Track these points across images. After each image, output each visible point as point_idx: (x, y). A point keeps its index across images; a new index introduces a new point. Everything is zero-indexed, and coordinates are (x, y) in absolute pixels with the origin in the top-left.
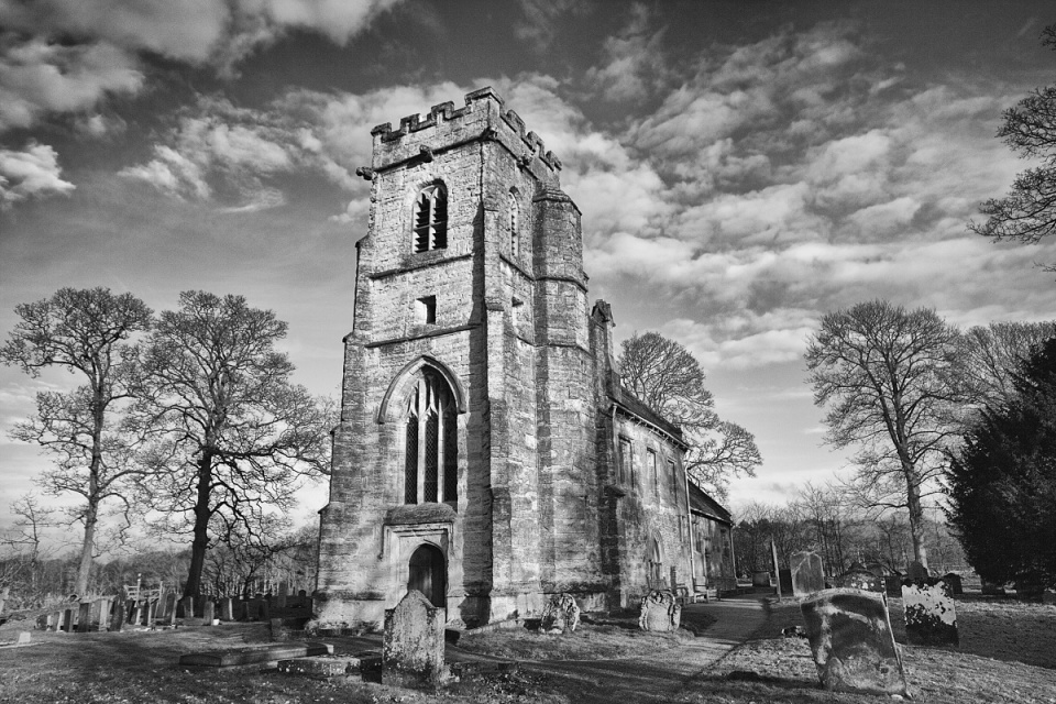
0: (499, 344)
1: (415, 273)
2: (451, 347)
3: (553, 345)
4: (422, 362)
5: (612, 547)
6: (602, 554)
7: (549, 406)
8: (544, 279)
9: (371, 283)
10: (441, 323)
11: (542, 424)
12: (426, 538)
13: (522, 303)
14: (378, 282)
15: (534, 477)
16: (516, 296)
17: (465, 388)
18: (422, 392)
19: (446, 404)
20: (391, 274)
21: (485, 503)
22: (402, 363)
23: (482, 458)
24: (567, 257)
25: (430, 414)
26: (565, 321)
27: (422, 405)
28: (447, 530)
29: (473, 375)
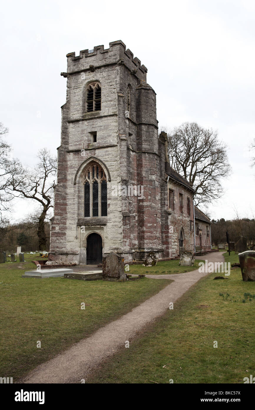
0: (125, 154)
1: (88, 121)
3: (145, 153)
4: (91, 159)
5: (166, 235)
6: (162, 237)
7: (142, 178)
8: (141, 124)
9: (68, 124)
10: (99, 143)
12: (94, 231)
13: (132, 135)
14: (71, 124)
15: (136, 207)
16: (130, 132)
17: (110, 171)
18: (91, 172)
19: (102, 177)
20: (77, 121)
21: (119, 218)
22: (83, 159)
23: (118, 199)
24: (150, 114)
25: (94, 181)
26: (149, 142)
27: (91, 177)
28: (103, 228)
29: (113, 166)
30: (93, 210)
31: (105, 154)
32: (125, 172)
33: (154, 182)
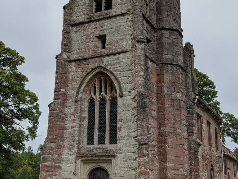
1: (95, 23)
2: (115, 62)
3: (167, 64)
4: (98, 70)
5: (196, 173)
7: (164, 95)
9: (71, 28)
10: (109, 49)
11: (160, 105)
12: (99, 164)
13: (151, 41)
14: (74, 28)
15: (156, 133)
16: (148, 37)
17: (122, 84)
18: (97, 86)
19: (111, 92)
20: (82, 23)
21: (134, 146)
22: (87, 70)
23: (133, 121)
24: (174, 18)
25: (101, 97)
26: (172, 51)
27: (97, 92)
28: (111, 160)
29: (127, 76)
30: (99, 135)
31: (116, 62)
32: (141, 83)
33: (178, 101)
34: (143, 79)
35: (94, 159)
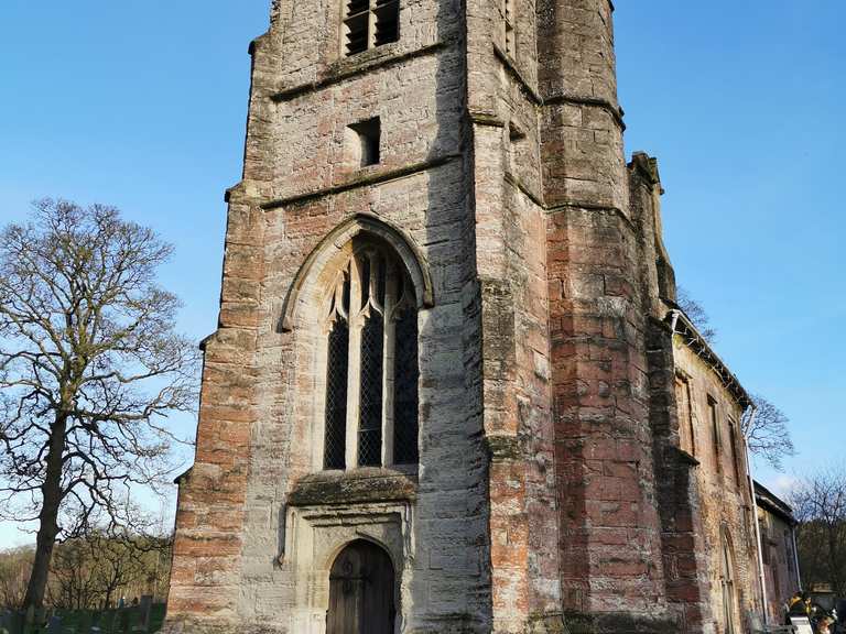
1: (345, 85)
2: (407, 198)
3: (577, 206)
4: (355, 228)
5: (684, 554)
6: (667, 565)
7: (571, 306)
8: (560, 100)
9: (272, 106)
10: (390, 160)
11: (560, 337)
12: (360, 529)
13: (524, 136)
14: (283, 105)
15: (548, 425)
16: (515, 121)
17: (433, 265)
19: (399, 296)
20: (306, 89)
21: (472, 465)
22: (322, 230)
23: (467, 382)
24: (595, 68)
25: (368, 315)
26: (593, 169)
27: (356, 299)
28: (399, 514)
29: (446, 241)
30: (362, 437)
31: (411, 199)
32: (494, 256)
33: (618, 325)
34: (499, 244)
35: (343, 512)
